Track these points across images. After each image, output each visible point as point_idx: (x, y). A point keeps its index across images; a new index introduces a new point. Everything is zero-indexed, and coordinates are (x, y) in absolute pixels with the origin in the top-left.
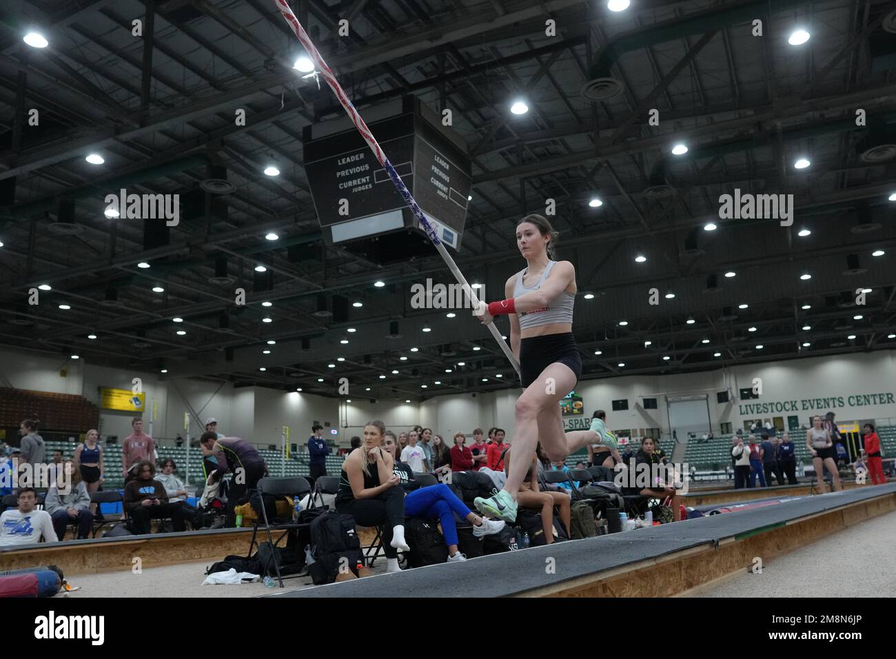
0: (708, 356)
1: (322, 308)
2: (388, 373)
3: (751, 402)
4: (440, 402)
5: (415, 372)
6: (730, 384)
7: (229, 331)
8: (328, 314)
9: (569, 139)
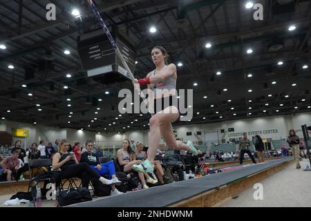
0: (218, 117)
1: (88, 101)
2: (112, 123)
3: (232, 132)
4: (129, 133)
5: (121, 123)
6: (225, 127)
7: (56, 109)
8: (90, 103)
9: (171, 44)
